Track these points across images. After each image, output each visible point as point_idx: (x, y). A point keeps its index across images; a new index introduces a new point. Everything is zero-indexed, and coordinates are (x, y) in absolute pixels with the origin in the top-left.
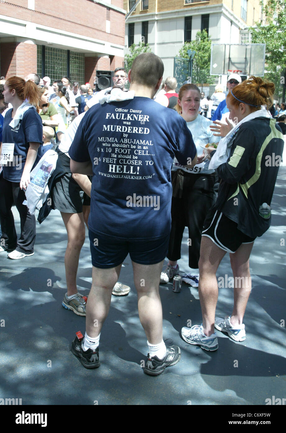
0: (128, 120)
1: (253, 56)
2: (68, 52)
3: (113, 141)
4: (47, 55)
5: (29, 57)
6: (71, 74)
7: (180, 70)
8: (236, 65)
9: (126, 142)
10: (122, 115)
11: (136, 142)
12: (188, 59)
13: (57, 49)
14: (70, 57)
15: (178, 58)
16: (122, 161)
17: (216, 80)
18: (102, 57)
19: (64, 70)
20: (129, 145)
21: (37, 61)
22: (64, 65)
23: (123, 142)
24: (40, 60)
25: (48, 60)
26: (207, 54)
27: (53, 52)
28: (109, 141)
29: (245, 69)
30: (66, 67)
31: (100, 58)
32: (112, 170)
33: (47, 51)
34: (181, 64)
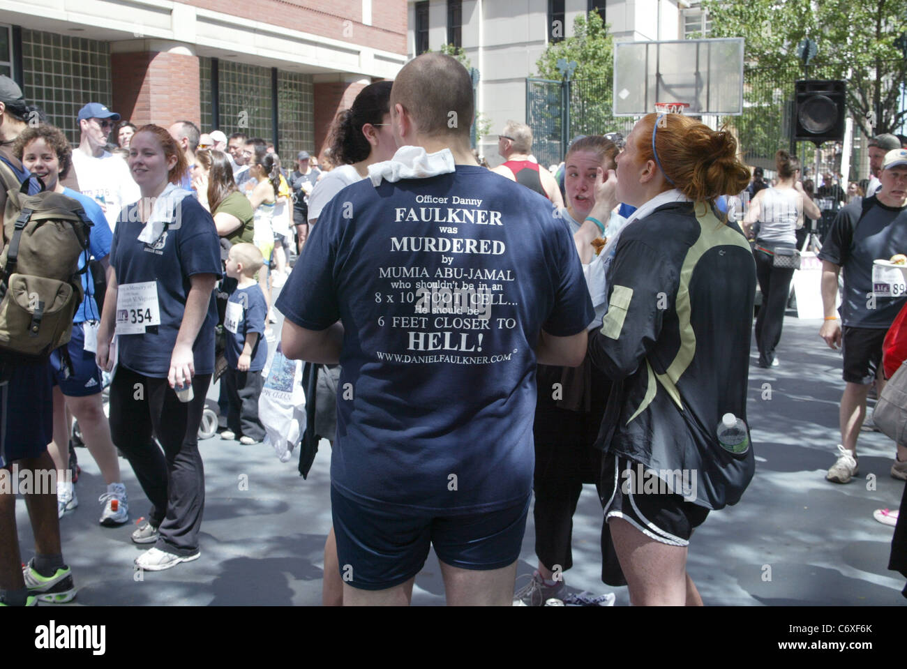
0: (450, 223)
1: (713, 67)
2: (274, 72)
3: (417, 276)
4: (223, 81)
5: (181, 87)
6: (282, 124)
7: (541, 107)
8: (675, 90)
9: (449, 275)
10: (434, 211)
11: (474, 276)
12: (560, 81)
13: (247, 65)
14: (278, 85)
15: (534, 79)
16: (440, 323)
17: (627, 129)
18: (355, 82)
19: (264, 116)
20: (456, 284)
21: (199, 96)
22: (264, 103)
23: (441, 276)
24: (208, 92)
25: (225, 93)
26: (603, 69)
27: (237, 73)
28: (408, 275)
29: (696, 98)
30: (268, 108)
31: (349, 84)
32: (416, 345)
33: (223, 71)
34: (542, 92)
